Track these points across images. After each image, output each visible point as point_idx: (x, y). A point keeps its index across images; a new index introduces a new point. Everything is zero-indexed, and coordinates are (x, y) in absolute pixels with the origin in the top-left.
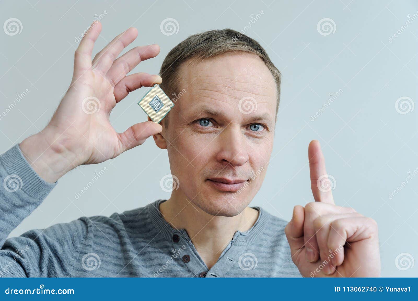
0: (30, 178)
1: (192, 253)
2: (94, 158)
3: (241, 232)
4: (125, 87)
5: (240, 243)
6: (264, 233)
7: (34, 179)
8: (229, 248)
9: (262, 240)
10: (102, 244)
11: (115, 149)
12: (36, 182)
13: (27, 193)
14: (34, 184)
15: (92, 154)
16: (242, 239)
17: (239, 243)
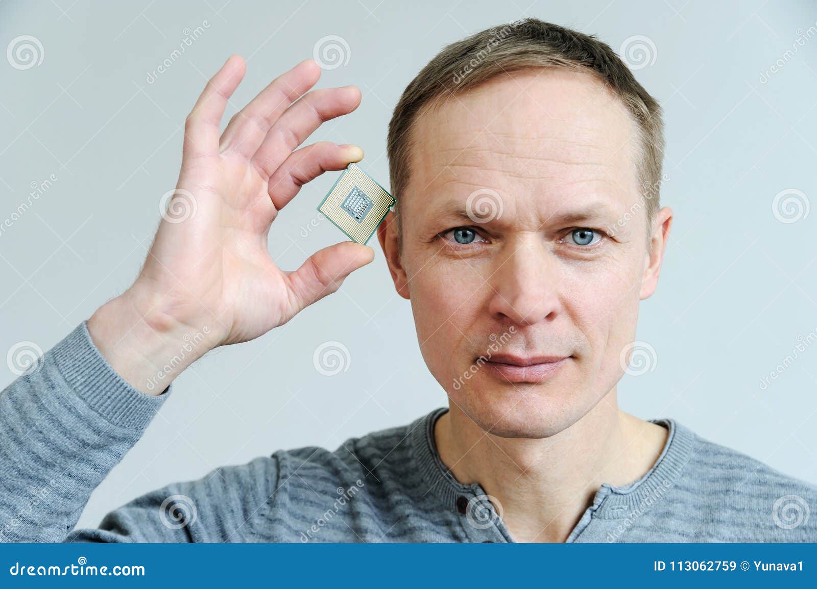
0: (107, 386)
1: (499, 538)
2: (238, 332)
3: (614, 486)
4: (290, 178)
5: (612, 513)
6: (676, 487)
7: (115, 388)
8: (586, 524)
9: (672, 501)
10: (306, 516)
11: (281, 308)
12: (120, 394)
13: (105, 418)
14: (116, 398)
15: (235, 323)
16: (617, 503)
17: (610, 514)
